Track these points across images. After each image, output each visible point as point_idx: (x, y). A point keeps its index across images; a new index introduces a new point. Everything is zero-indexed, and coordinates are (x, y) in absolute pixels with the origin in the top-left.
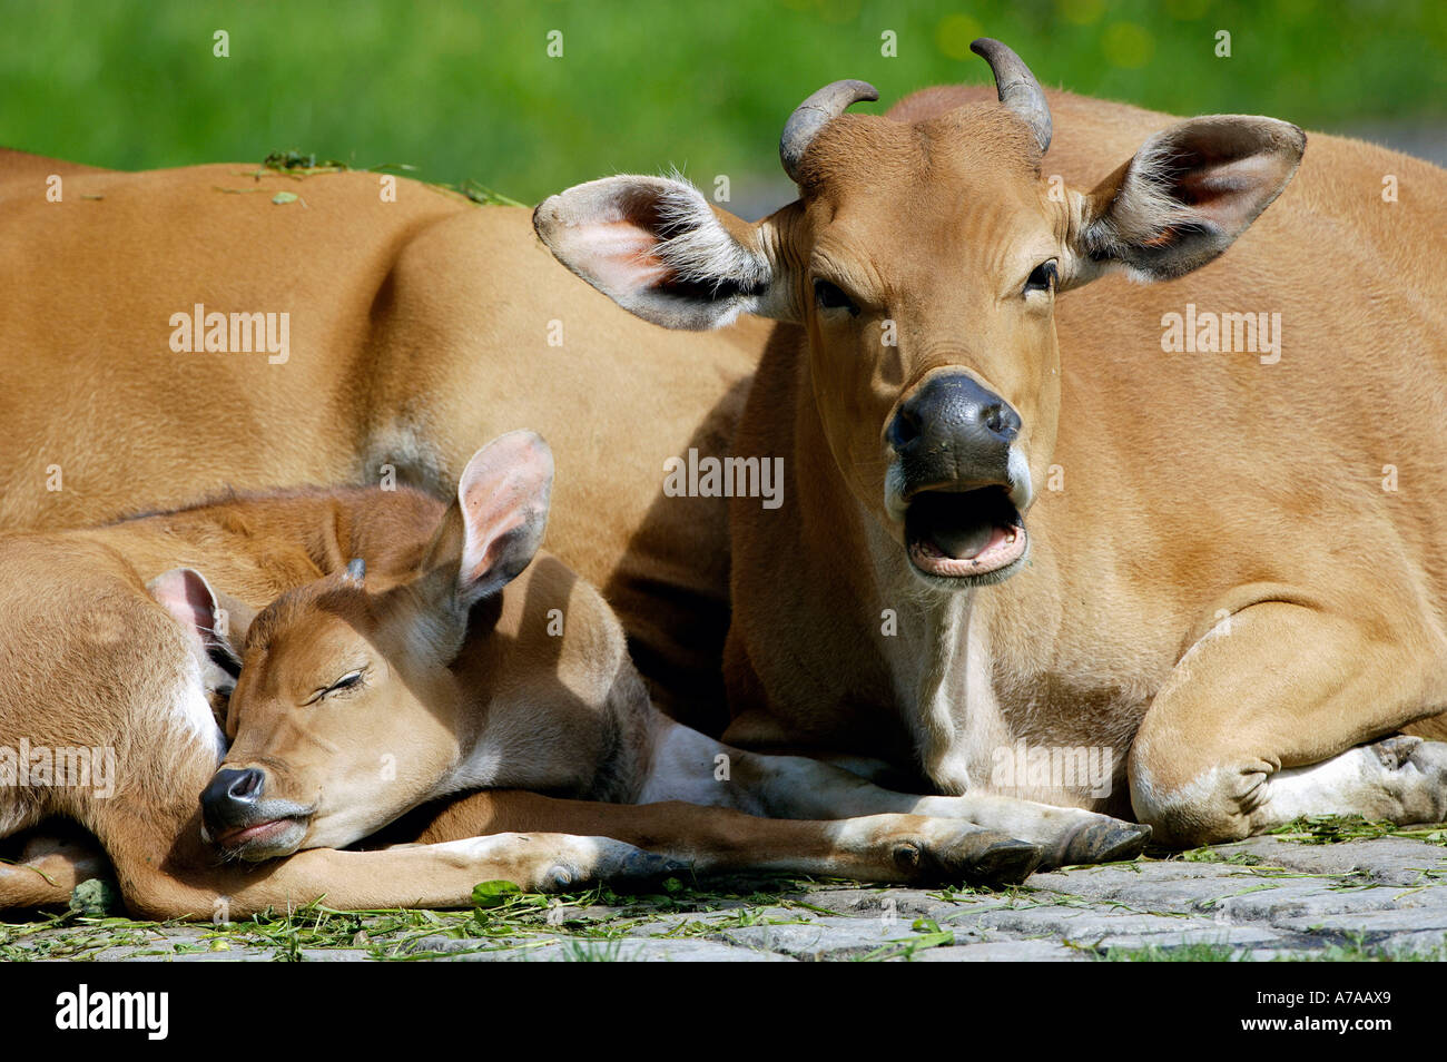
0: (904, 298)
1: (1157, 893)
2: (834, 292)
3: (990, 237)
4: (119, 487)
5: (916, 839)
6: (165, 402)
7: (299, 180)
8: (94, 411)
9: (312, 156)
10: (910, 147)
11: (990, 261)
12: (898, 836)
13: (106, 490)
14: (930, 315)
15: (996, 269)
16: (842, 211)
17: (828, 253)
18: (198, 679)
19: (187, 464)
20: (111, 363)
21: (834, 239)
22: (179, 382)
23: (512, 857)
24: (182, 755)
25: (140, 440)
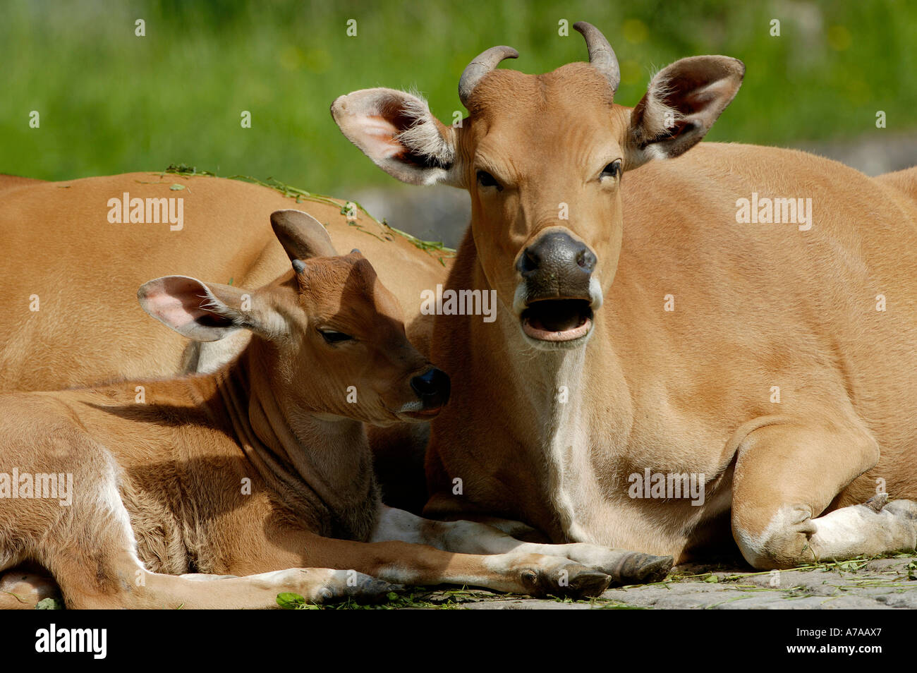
0: (528, 181)
1: (680, 601)
2: (487, 177)
3: (580, 145)
4: (73, 343)
5: (536, 568)
6: (104, 297)
7: (187, 179)
8: (60, 300)
9: (195, 168)
10: (534, 90)
11: (580, 160)
12: (525, 565)
13: (65, 345)
14: (544, 193)
15: (584, 164)
16: (493, 128)
17: (485, 154)
18: (113, 479)
19: (113, 331)
20: (73, 274)
21: (488, 146)
22: (112, 286)
23: (297, 583)
24: (103, 524)
25: (86, 317)
